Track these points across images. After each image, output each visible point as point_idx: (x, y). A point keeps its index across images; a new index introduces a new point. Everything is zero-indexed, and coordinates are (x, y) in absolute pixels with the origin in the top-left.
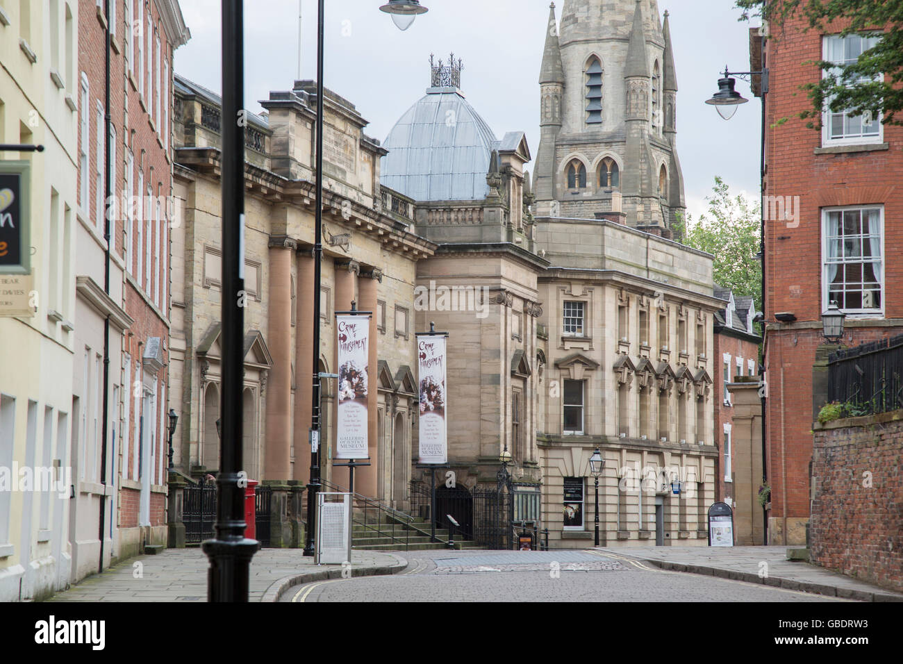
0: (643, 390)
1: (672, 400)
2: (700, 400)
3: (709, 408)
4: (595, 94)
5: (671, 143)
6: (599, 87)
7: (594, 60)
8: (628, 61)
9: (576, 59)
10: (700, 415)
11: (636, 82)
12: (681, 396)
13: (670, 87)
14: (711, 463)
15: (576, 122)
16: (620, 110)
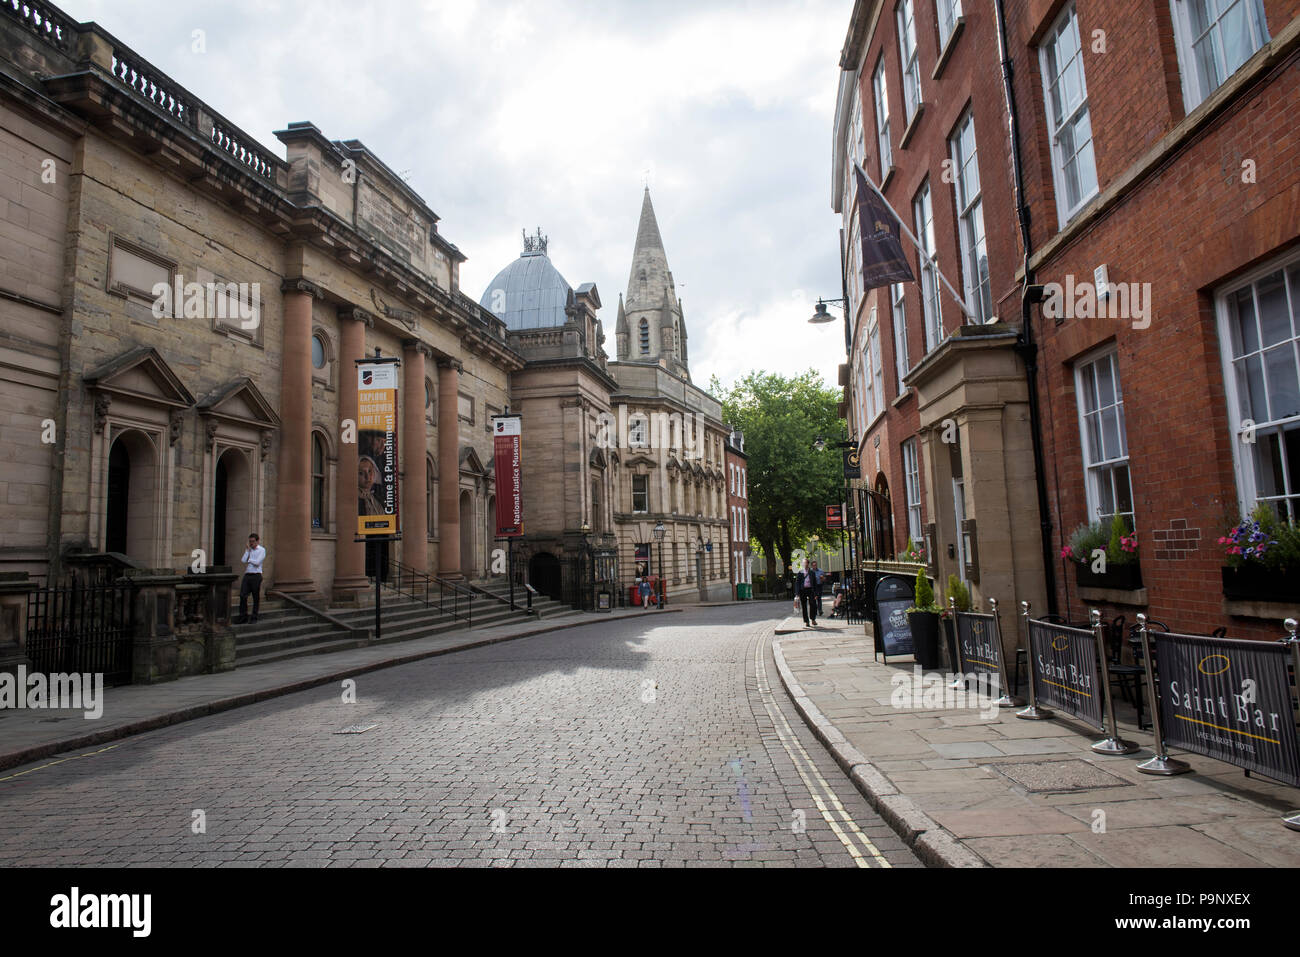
0: (686, 483)
1: (703, 490)
2: (719, 491)
3: (724, 496)
4: (645, 339)
5: (686, 365)
6: (647, 334)
7: (644, 321)
8: (661, 320)
9: (634, 321)
10: (719, 500)
11: (666, 330)
12: (708, 488)
13: (684, 336)
14: (726, 530)
15: (636, 352)
16: (658, 346)
